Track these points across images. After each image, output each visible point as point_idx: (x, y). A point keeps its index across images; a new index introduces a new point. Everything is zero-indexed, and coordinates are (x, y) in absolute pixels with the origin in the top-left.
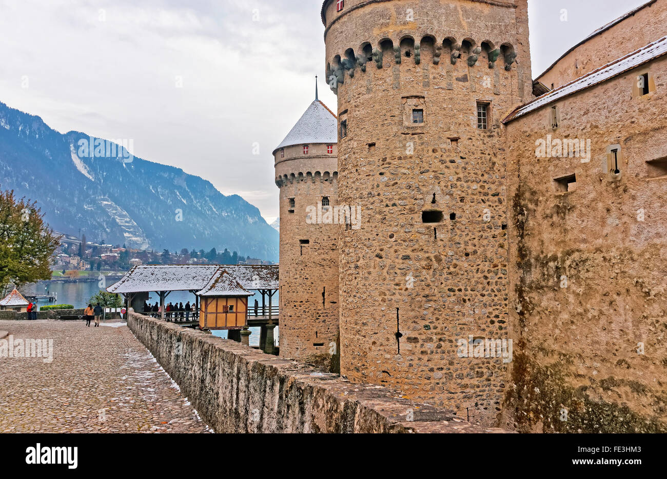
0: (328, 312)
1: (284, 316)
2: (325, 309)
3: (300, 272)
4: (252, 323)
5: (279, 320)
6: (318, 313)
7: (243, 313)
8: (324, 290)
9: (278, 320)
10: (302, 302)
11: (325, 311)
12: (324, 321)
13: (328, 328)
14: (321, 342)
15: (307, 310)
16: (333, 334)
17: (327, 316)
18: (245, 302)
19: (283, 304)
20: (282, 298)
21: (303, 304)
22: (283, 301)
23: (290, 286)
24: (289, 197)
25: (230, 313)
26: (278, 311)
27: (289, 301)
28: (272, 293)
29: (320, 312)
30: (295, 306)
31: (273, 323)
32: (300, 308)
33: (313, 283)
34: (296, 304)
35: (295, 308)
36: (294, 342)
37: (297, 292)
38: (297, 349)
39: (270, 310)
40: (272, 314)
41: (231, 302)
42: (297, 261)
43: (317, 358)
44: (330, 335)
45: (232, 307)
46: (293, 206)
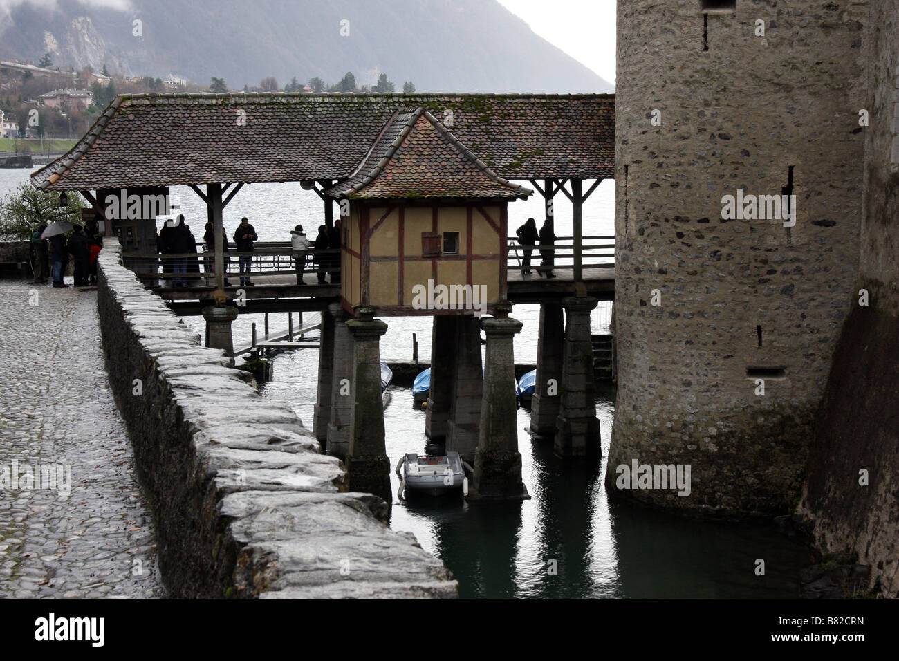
0: (803, 257)
1: (638, 271)
2: (792, 248)
3: (701, 114)
4: (521, 293)
5: (617, 283)
6: (765, 262)
7: (493, 257)
8: (790, 178)
9: (612, 281)
10: (706, 220)
11: (791, 255)
12: (788, 290)
13: (803, 316)
14: (776, 363)
15: (725, 251)
16: (822, 336)
17: (799, 271)
18: (498, 224)
19: (633, 228)
20: (631, 207)
21: (712, 229)
22: (632, 217)
23: (660, 165)
25: (447, 258)
26: (612, 251)
27: (657, 218)
28: (584, 192)
29: (774, 257)
30: (680, 235)
31: (590, 293)
32: (699, 243)
33: (747, 153)
34: (682, 227)
35: (678, 241)
36: (674, 363)
37: (689, 187)
38: (688, 384)
39: (578, 248)
40: (585, 261)
41: (450, 223)
42: (688, 72)
43: (761, 420)
44: (807, 338)
45: (451, 238)
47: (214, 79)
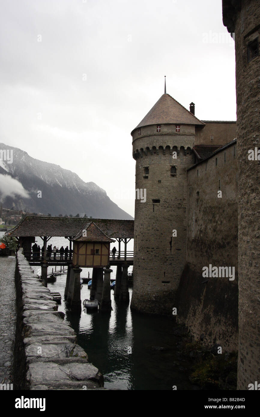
0: (174, 257)
1: (138, 259)
2: (172, 255)
3: (152, 225)
4: (113, 263)
5: (134, 261)
6: (166, 258)
7: (107, 255)
8: (171, 240)
9: (133, 261)
10: (153, 248)
11: (172, 256)
12: (171, 264)
13: (174, 270)
14: (168, 280)
15: (157, 255)
16: (178, 274)
17: (173, 260)
18: (108, 248)
19: (138, 249)
20: (137, 245)
21: (155, 250)
22: (137, 247)
23: (144, 236)
24: (144, 166)
25: (96, 255)
26: (133, 254)
27: (143, 248)
28: (127, 241)
29: (168, 257)
30: (148, 251)
31: (128, 264)
32: (152, 253)
33: (162, 234)
34: (148, 250)
35: (147, 253)
36: (146, 280)
37: (150, 241)
38: (149, 285)
39: (125, 253)
40: (127, 257)
41: (97, 247)
42: (150, 216)
43: (165, 293)
44: (175, 275)
45: (97, 251)
46: (148, 173)
47: (49, 214)
